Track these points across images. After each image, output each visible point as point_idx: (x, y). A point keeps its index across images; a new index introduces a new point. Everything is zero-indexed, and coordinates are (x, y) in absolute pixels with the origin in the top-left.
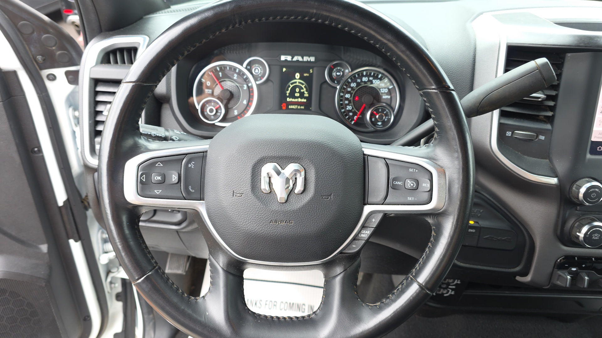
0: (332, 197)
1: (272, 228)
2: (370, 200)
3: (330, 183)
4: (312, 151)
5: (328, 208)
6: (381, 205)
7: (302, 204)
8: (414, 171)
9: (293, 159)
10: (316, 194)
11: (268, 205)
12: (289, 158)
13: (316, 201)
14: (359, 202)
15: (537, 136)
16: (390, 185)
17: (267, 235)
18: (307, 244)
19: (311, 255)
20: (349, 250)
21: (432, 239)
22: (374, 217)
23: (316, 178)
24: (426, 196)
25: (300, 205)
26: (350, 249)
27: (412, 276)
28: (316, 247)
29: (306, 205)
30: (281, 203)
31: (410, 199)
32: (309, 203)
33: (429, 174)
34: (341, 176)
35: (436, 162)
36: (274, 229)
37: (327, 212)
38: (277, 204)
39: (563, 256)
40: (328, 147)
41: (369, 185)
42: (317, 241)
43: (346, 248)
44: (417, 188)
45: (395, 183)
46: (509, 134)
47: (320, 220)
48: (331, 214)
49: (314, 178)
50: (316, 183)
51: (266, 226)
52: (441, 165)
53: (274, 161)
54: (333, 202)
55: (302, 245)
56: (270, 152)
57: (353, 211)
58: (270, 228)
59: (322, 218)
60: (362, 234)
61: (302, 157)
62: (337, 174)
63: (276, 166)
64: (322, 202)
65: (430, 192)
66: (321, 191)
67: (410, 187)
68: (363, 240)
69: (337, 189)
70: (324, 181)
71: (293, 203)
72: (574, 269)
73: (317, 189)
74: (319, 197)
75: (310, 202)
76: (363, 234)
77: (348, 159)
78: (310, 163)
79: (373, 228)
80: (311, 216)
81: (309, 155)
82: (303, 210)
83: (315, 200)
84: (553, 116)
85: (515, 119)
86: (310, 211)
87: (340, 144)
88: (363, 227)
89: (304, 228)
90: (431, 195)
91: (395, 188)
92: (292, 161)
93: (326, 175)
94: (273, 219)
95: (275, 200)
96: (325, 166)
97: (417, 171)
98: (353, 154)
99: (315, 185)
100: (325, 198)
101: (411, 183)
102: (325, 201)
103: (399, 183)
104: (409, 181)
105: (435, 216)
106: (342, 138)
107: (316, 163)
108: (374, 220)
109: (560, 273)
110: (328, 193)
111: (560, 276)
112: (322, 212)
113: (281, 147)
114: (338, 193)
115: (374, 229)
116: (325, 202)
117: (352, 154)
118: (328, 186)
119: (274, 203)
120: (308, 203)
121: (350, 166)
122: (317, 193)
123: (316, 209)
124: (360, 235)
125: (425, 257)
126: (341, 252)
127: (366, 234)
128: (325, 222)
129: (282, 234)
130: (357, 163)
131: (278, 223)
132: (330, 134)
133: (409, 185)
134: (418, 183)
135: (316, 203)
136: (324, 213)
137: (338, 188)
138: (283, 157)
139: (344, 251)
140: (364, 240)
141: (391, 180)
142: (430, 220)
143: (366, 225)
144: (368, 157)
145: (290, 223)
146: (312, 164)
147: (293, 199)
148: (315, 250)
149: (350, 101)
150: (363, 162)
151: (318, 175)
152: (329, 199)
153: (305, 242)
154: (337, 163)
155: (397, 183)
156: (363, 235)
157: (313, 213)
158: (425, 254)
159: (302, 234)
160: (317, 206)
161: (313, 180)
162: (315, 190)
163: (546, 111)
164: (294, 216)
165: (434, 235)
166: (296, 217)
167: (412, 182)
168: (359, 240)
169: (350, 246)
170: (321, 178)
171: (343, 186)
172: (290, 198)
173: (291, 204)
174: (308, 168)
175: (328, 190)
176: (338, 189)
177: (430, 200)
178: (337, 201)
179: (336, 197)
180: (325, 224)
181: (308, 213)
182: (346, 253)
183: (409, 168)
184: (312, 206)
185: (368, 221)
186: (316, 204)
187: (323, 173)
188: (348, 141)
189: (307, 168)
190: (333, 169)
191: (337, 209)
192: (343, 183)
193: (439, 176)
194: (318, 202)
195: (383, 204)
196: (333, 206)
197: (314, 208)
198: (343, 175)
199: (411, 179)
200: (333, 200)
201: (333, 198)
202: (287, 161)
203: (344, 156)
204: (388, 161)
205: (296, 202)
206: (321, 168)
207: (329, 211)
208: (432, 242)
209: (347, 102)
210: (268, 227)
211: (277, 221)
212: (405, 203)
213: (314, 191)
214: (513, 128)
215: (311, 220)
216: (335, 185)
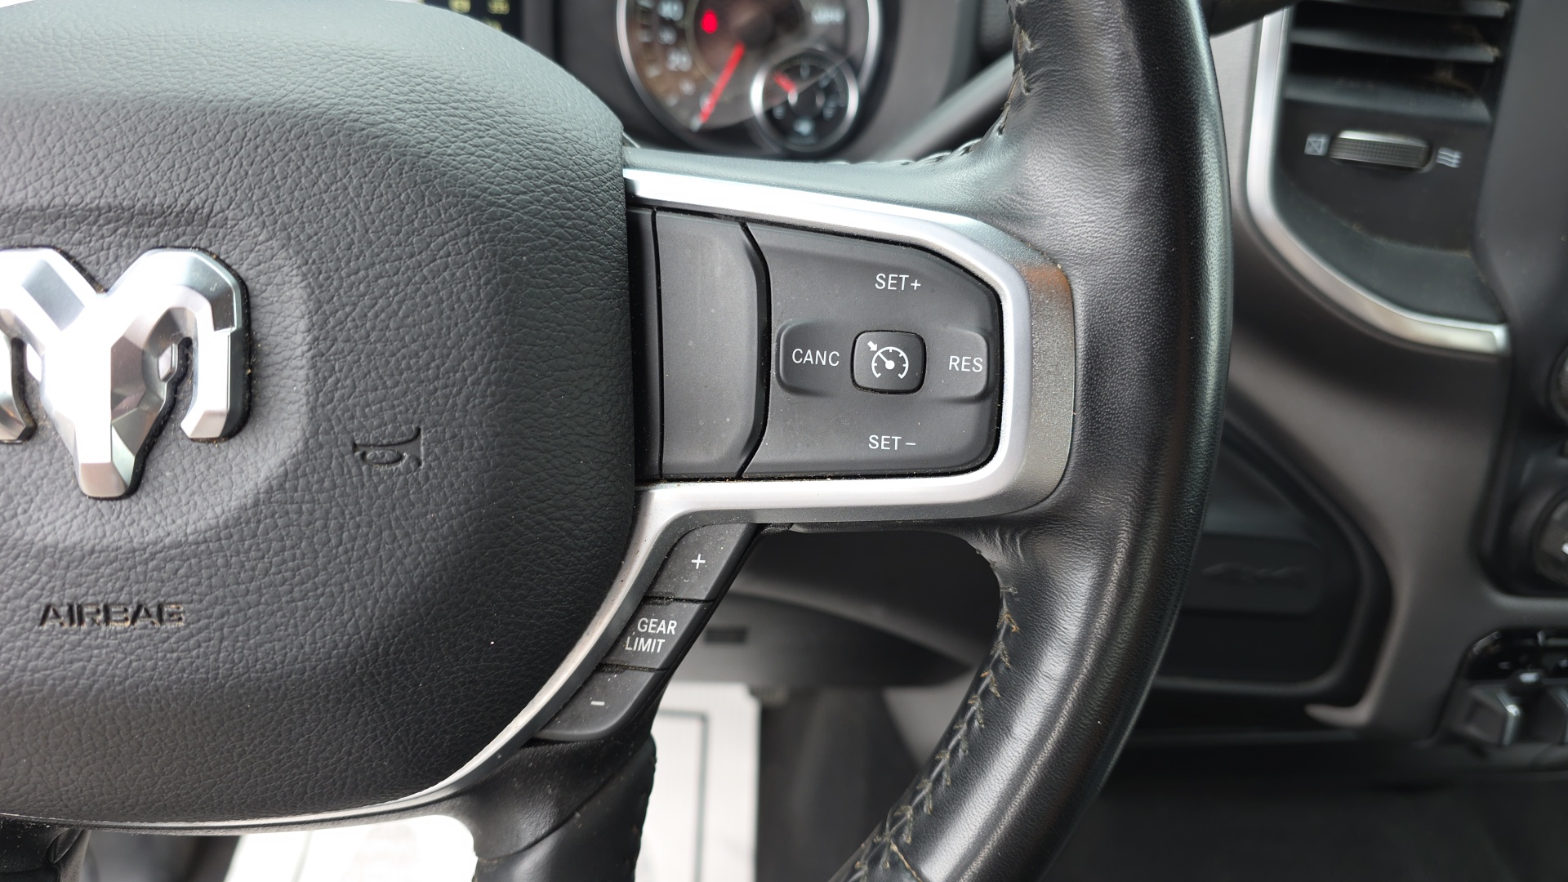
0: (422, 449)
1: (53, 655)
2: (676, 455)
3: (409, 367)
4: (282, 170)
5: (397, 519)
6: (732, 479)
7: (233, 504)
8: (898, 285)
9: (162, 225)
10: (315, 434)
11: (15, 515)
12: (140, 219)
13: (321, 481)
14: (605, 472)
15: (1431, 153)
16: (773, 372)
17: (32, 692)
18: (290, 730)
19: (334, 783)
20: (570, 727)
21: (1000, 648)
22: (699, 547)
23: (316, 339)
24: (963, 425)
25: (218, 510)
26: (575, 722)
27: (897, 844)
28: (352, 741)
29: (256, 504)
30: (102, 499)
31: (879, 444)
32: (278, 496)
33: (983, 298)
34: (478, 323)
35: (1022, 232)
36: (68, 657)
37: (394, 539)
38: (73, 503)
39: (1493, 631)
40: (386, 147)
41: (666, 375)
42: (353, 711)
43: (557, 715)
44: (918, 381)
45: (798, 356)
46: (1316, 145)
47: (353, 589)
48: (421, 551)
49: (298, 338)
50: (314, 366)
51: (19, 644)
52: (1052, 244)
53: (43, 239)
54: (427, 479)
55: (263, 735)
56: (12, 181)
57: (568, 525)
58: (47, 653)
59: (367, 579)
60: (639, 635)
61: (217, 208)
62: (447, 312)
63: (47, 271)
64: (361, 481)
65: (988, 403)
66: (352, 417)
67: (878, 376)
68: (643, 669)
69: (455, 405)
70: (368, 356)
71: (175, 500)
72: (1529, 677)
73: (323, 406)
74: (335, 451)
75: (281, 487)
76: (647, 636)
77: (520, 221)
78: (274, 243)
79: (697, 606)
80: (295, 570)
81: (265, 195)
82: (242, 540)
83: (314, 470)
84: (1498, 68)
85: (1340, 82)
86: (288, 543)
87: (469, 134)
88: (647, 598)
89: (260, 645)
90: (991, 421)
91: (801, 385)
92: (157, 234)
93: (376, 316)
94: (54, 599)
95: (61, 481)
96: (373, 264)
97: (916, 285)
98: (555, 190)
99: (308, 379)
100: (375, 457)
101: (886, 353)
102: (375, 479)
103: (822, 358)
104: (873, 347)
105: (1018, 530)
106: (493, 102)
107: (309, 245)
108: (698, 561)
109: (1479, 693)
110: (396, 428)
111: (1478, 705)
112: (359, 542)
113: (81, 146)
114: (460, 426)
115: (701, 610)
116: (381, 481)
117: (547, 193)
118: (397, 384)
119: (55, 500)
120: (270, 491)
121: (530, 261)
122: (327, 433)
123: (325, 526)
124: (632, 645)
125: (964, 745)
126: (529, 738)
127: (660, 635)
128: (388, 601)
129: (120, 683)
130: (581, 248)
131: (94, 621)
132: (413, 72)
133: (874, 364)
134: (921, 352)
135: (320, 491)
136: (377, 550)
137: (459, 392)
138: (98, 208)
139: (548, 733)
140: (651, 670)
141: (778, 341)
142: (992, 553)
143: (661, 589)
144: (659, 215)
145: (165, 617)
146: (283, 254)
147: (178, 471)
148: (349, 753)
149: (681, 34)
150: (621, 244)
151: (326, 322)
152: (407, 466)
153: (280, 723)
154: (445, 243)
155: (808, 358)
156: (644, 645)
157: (303, 556)
158: (965, 726)
159: (249, 679)
160: (328, 512)
161: (299, 352)
162: (313, 410)
163: (1469, 41)
164: (188, 577)
165: (1009, 629)
166: (199, 584)
167: (891, 349)
168: (626, 668)
169: (579, 705)
170: (347, 341)
171: (489, 384)
172: (162, 465)
173: (163, 503)
174: (263, 279)
175: (393, 407)
176: (460, 400)
177: (986, 448)
178: (458, 475)
179: (446, 451)
180: (383, 610)
181: (276, 554)
182: (559, 742)
183: (872, 269)
184: (300, 512)
185: (672, 567)
186: (322, 497)
187: (355, 305)
188: (532, 121)
189: (260, 273)
190: (425, 278)
191: (455, 522)
192: (491, 362)
193: (1034, 311)
194: (334, 487)
195: (739, 477)
196: (431, 507)
197: (310, 523)
198: (485, 316)
199: (886, 331)
200: (430, 467)
201: (427, 455)
202: (126, 235)
203: (492, 204)
204: (762, 236)
205: (195, 487)
206: (343, 273)
207: (407, 535)
208: (1002, 669)
209: (667, 36)
210: (27, 648)
211: (86, 610)
212: (853, 470)
213: (305, 420)
214: (1334, 121)
215: (296, 595)
216: (437, 378)
